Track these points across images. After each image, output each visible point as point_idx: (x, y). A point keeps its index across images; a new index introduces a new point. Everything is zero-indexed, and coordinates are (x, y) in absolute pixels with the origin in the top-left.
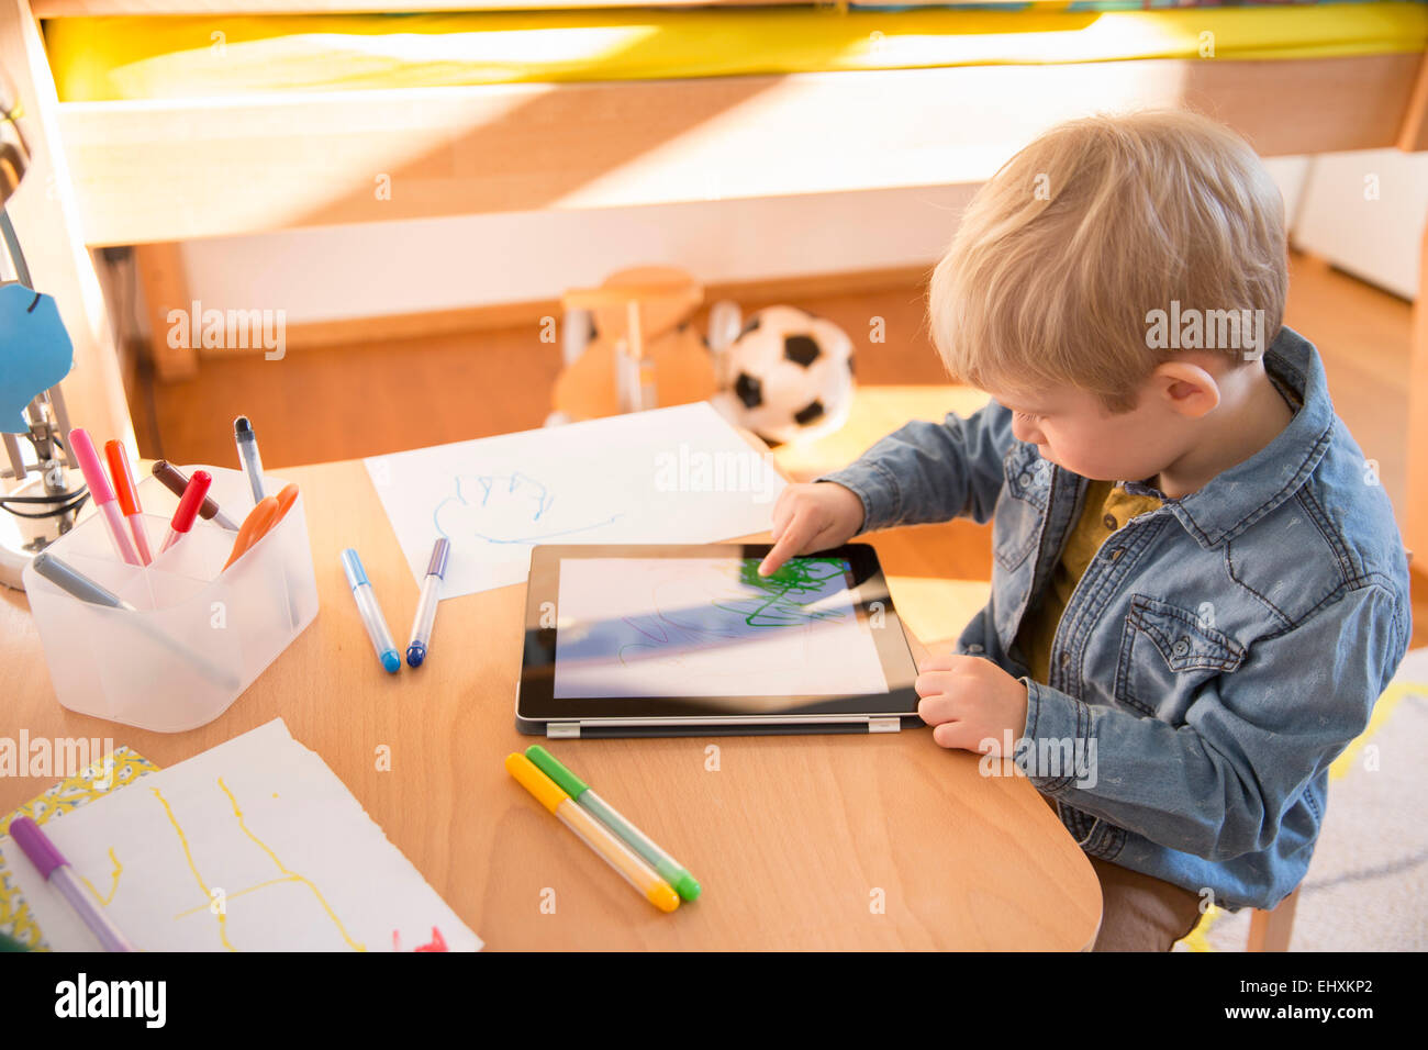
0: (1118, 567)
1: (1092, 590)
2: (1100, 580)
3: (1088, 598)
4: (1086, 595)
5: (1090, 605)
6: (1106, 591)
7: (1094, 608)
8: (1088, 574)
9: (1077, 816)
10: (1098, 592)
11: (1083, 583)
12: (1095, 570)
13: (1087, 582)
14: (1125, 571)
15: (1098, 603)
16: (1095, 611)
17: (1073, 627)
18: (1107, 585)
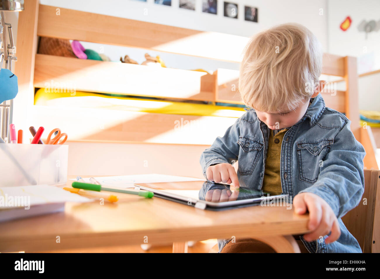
0: (289, 143)
1: (286, 151)
2: (286, 148)
3: (286, 153)
4: (285, 153)
5: (288, 155)
6: (289, 149)
7: (289, 154)
8: (282, 147)
9: (310, 245)
10: (288, 151)
11: (282, 150)
12: (284, 146)
13: (283, 149)
14: (291, 143)
15: (289, 153)
16: (290, 155)
17: (286, 162)
18: (289, 148)
